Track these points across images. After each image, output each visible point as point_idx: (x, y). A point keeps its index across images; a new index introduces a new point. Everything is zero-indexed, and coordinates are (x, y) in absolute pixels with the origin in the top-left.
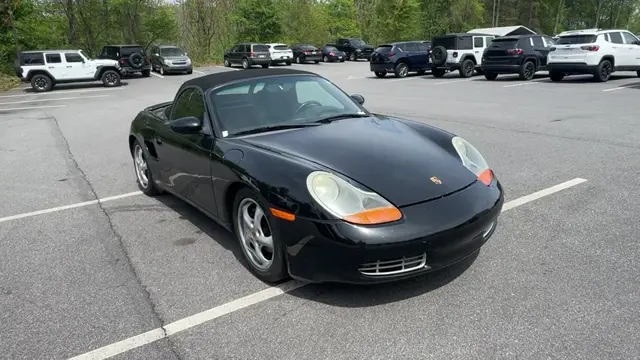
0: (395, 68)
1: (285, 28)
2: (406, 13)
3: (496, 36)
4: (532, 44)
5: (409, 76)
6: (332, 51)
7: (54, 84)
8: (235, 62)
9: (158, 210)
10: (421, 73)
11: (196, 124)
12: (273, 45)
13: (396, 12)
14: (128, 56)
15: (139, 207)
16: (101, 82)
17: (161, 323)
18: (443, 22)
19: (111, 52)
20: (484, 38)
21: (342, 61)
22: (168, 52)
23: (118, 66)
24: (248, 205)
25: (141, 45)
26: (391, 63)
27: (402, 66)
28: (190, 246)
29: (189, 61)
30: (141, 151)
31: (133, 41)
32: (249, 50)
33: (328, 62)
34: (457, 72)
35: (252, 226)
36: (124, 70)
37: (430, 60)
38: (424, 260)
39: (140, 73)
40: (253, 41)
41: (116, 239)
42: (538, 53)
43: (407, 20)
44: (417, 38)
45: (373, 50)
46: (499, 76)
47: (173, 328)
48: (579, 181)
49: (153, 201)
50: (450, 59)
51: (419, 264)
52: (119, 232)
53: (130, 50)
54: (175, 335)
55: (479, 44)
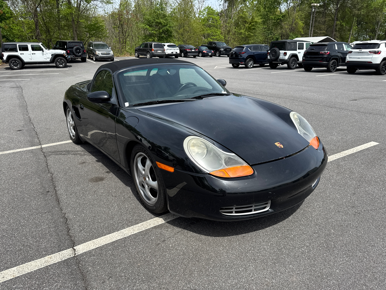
0: (245, 62)
1: (174, 34)
2: (253, 25)
3: (312, 43)
4: (336, 48)
5: (254, 67)
6: (205, 50)
7: (23, 65)
8: (142, 55)
9: (81, 155)
10: (262, 66)
11: (106, 97)
12: (167, 44)
13: (247, 25)
14: (72, 48)
15: (68, 152)
16: (54, 65)
17: (73, 244)
18: (277, 33)
19: (61, 45)
20: (305, 43)
21: (211, 56)
22: (99, 46)
23: (65, 54)
24: (141, 158)
25: (82, 41)
26: (243, 58)
27: (250, 61)
28: (100, 182)
29: (112, 53)
30: (70, 113)
31: (76, 38)
32: (151, 46)
33: (202, 56)
34: (286, 65)
35: (143, 172)
36: (69, 57)
37: (269, 57)
38: (269, 205)
39: (80, 60)
40: (154, 41)
41: (49, 175)
42: (340, 55)
43: (253, 31)
44: (260, 43)
45: (231, 49)
46: (313, 69)
47: (81, 249)
48: (373, 144)
49: (78, 148)
50: (282, 57)
51: (265, 208)
52: (52, 170)
53: (74, 44)
54: (82, 255)
55: (301, 47)
